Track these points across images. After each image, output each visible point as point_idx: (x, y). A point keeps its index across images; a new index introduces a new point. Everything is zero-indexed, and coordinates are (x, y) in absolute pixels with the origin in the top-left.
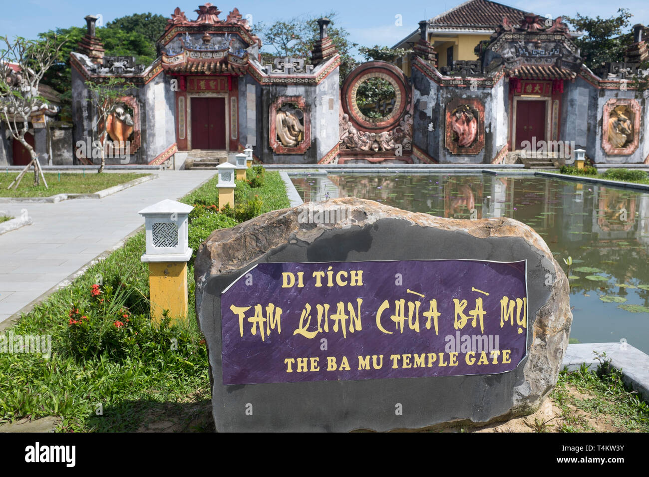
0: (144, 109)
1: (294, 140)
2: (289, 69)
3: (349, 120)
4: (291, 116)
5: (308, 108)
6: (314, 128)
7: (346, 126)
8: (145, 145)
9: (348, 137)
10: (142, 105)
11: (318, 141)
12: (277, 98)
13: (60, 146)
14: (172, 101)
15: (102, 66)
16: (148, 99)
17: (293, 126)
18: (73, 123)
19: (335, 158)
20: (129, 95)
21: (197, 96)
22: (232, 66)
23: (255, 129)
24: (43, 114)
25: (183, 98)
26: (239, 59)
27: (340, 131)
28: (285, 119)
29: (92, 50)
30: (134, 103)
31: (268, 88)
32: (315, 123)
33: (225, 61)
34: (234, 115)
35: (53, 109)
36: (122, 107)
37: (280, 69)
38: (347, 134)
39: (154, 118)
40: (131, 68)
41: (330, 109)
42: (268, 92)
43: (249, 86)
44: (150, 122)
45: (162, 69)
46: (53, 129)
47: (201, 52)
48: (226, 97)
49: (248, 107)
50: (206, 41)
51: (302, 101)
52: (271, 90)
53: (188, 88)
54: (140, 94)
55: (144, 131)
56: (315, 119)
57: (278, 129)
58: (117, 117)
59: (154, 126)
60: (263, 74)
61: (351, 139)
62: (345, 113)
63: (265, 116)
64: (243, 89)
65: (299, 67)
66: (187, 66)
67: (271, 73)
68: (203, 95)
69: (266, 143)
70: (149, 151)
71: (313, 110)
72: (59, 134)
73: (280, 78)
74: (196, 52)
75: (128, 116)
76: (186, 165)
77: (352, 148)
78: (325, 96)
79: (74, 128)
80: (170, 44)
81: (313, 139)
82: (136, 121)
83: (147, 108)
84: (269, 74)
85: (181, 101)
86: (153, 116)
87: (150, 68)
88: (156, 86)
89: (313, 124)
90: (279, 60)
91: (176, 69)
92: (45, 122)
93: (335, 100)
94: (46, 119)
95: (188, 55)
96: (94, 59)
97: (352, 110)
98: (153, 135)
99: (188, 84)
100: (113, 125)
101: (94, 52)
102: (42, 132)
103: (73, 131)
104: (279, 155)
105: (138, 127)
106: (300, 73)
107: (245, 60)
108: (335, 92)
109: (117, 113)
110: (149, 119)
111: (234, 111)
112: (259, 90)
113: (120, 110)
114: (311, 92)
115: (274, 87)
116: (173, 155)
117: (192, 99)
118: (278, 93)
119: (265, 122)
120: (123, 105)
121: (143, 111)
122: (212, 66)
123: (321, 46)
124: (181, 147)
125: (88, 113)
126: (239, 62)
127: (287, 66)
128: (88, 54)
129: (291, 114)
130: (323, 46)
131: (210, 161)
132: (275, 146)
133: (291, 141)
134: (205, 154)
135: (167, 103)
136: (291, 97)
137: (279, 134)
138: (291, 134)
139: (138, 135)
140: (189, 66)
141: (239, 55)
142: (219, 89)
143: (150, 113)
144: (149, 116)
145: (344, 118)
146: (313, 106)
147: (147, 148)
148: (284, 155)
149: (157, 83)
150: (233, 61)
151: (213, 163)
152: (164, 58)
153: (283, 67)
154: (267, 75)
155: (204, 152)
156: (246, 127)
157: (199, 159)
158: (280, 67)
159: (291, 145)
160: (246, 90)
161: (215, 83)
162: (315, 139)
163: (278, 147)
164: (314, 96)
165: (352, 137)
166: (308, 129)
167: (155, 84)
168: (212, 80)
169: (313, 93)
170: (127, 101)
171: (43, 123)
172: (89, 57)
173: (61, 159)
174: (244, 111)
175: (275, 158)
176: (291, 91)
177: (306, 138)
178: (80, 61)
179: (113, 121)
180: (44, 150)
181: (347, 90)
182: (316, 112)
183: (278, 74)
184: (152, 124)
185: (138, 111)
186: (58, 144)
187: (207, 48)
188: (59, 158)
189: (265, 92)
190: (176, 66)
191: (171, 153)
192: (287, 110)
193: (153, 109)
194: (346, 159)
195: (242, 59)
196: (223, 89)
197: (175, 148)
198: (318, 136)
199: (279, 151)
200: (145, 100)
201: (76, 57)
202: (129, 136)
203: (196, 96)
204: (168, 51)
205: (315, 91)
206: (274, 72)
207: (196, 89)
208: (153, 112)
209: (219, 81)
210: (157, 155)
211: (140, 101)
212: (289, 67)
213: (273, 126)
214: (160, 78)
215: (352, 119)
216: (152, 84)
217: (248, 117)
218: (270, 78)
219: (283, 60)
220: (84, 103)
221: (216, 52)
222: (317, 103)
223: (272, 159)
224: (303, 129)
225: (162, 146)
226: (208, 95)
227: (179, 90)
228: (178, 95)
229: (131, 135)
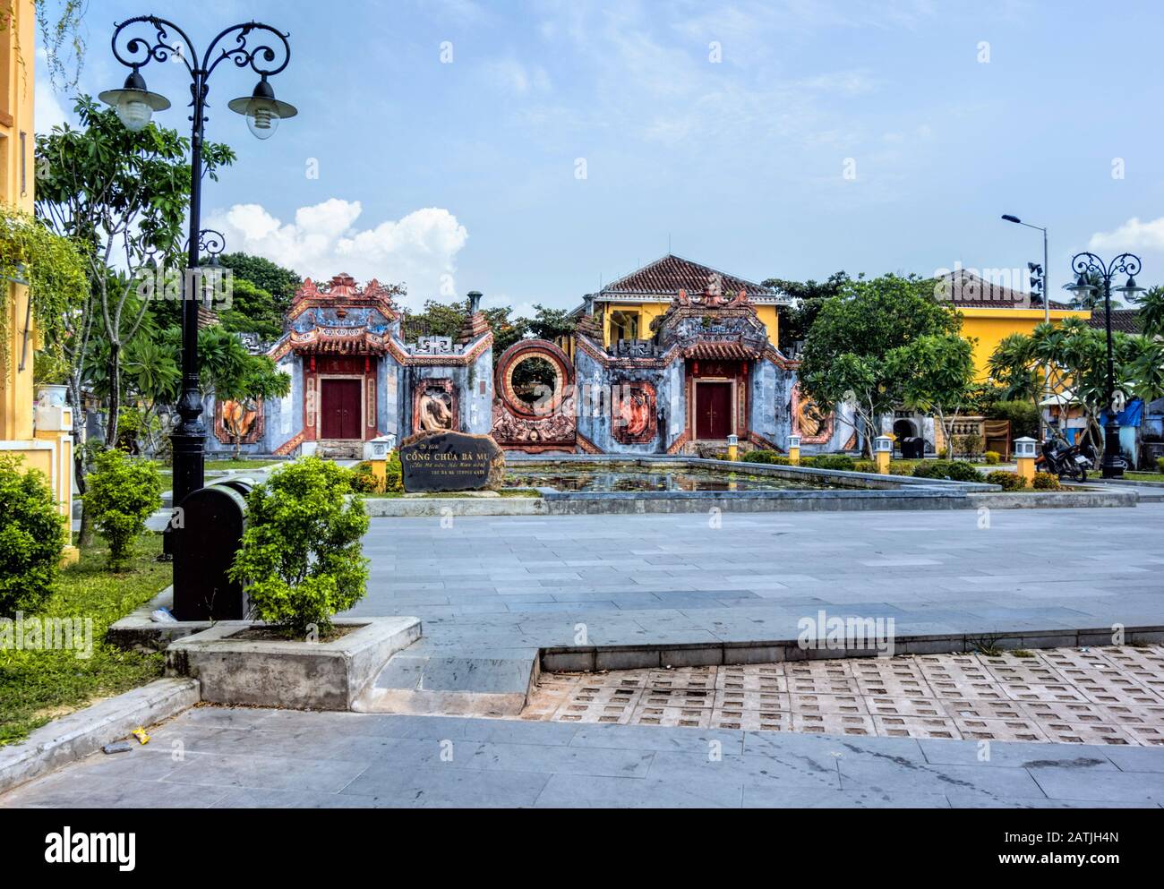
2: (435, 349)
3: (503, 406)
4: (437, 400)
5: (456, 392)
6: (464, 414)
7: (500, 413)
8: (268, 433)
9: (503, 424)
11: (467, 428)
12: (422, 381)
17: (439, 411)
21: (329, 378)
22: (370, 345)
23: (396, 416)
25: (313, 380)
26: (378, 337)
27: (493, 418)
28: (431, 402)
31: (411, 369)
32: (465, 408)
33: (362, 339)
34: (371, 400)
37: (424, 349)
38: (501, 422)
39: (280, 403)
40: (256, 346)
41: (482, 393)
42: (412, 374)
43: (390, 367)
44: (275, 407)
45: (291, 348)
47: (334, 329)
48: (363, 378)
49: (388, 391)
50: (341, 316)
51: (450, 384)
52: (415, 371)
53: (319, 369)
55: (267, 417)
56: (464, 404)
57: (423, 415)
59: (279, 411)
60: (406, 354)
61: (506, 427)
62: (498, 397)
63: (407, 401)
64: (383, 370)
65: (446, 347)
66: (319, 344)
67: (415, 353)
68: (336, 377)
69: (408, 428)
70: (273, 440)
71: (462, 396)
73: (425, 359)
74: (329, 328)
75: (251, 399)
77: (508, 436)
78: (475, 379)
81: (462, 425)
82: (260, 406)
84: (412, 354)
85: (311, 383)
86: (279, 400)
87: (276, 346)
88: (284, 365)
89: (462, 411)
90: (424, 339)
91: (307, 347)
93: (488, 383)
95: (320, 332)
97: (506, 394)
98: (278, 422)
99: (319, 365)
105: (262, 413)
106: (447, 353)
107: (386, 338)
108: (487, 374)
110: (275, 403)
111: (371, 395)
112: (401, 371)
114: (459, 374)
115: (418, 368)
116: (301, 444)
117: (323, 380)
118: (421, 375)
119: (407, 407)
122: (347, 345)
123: (471, 323)
124: (308, 434)
126: (378, 340)
127: (433, 345)
129: (437, 397)
130: (474, 323)
131: (343, 451)
134: (338, 443)
135: (295, 385)
136: (438, 379)
137: (424, 421)
138: (438, 421)
139: (261, 422)
140: (321, 345)
141: (378, 333)
142: (354, 371)
144: (274, 400)
145: (497, 403)
146: (462, 390)
147: (271, 436)
149: (285, 362)
150: (371, 339)
151: (347, 454)
152: (293, 336)
153: (428, 346)
154: (410, 355)
155: (336, 442)
156: (386, 413)
157: (331, 449)
158: (424, 346)
160: (386, 372)
161: (350, 364)
162: (465, 426)
165: (508, 425)
168: (347, 360)
169: (462, 376)
174: (384, 395)
176: (437, 373)
179: (232, 405)
181: (501, 372)
182: (465, 397)
183: (422, 354)
187: (342, 324)
189: (407, 374)
190: (306, 344)
191: (298, 442)
192: (432, 394)
195: (382, 337)
196: (359, 370)
197: (302, 437)
198: (468, 423)
202: (250, 422)
204: (296, 327)
205: (464, 373)
206: (418, 351)
207: (328, 369)
210: (282, 444)
212: (436, 346)
213: (417, 413)
214: (288, 357)
215: (506, 403)
216: (280, 363)
217: (388, 402)
218: (413, 358)
219: (429, 339)
221: (352, 328)
222: (467, 387)
224: (453, 415)
225: (288, 434)
226: (342, 377)
227: (308, 371)
228: (306, 376)
229: (253, 421)
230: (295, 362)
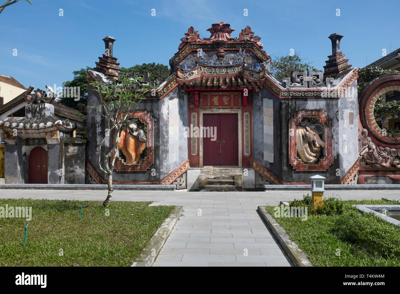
0: (158, 125)
1: (314, 157)
2: (308, 82)
3: (368, 136)
4: (311, 131)
5: (330, 122)
6: (337, 143)
7: (366, 142)
8: (158, 162)
9: (368, 153)
10: (156, 120)
11: (340, 157)
12: (297, 112)
13: (73, 162)
14: (186, 116)
15: (117, 81)
16: (163, 114)
17: (314, 142)
18: (86, 139)
19: (355, 176)
20: (143, 110)
21: (210, 112)
22: (247, 81)
23: (273, 145)
24: (57, 130)
25: (196, 114)
26: (255, 74)
27: (360, 147)
28: (306, 134)
29: (109, 68)
30: (148, 118)
31: (287, 102)
32: (338, 138)
33: (240, 76)
34: (247, 131)
35: (68, 125)
36: (136, 122)
37: (298, 83)
38: (367, 150)
39: (168, 135)
40: (146, 83)
41: (350, 124)
42: (288, 106)
43: (265, 100)
44: (164, 138)
45: (177, 84)
46: (66, 145)
47: (215, 67)
48: (239, 112)
49: (264, 122)
50: (220, 57)
51: (324, 116)
52: (290, 104)
53: (201, 104)
54: (154, 110)
55: (157, 148)
56: (337, 134)
57: (298, 145)
58: (130, 133)
59: (167, 142)
60: (282, 88)
61: (370, 155)
62: (364, 127)
63: (284, 131)
64: (259, 103)
65: (319, 80)
66: (202, 81)
67: (289, 87)
68: (216, 111)
69: (285, 160)
70: (162, 168)
71: (335, 125)
72: (72, 150)
73: (300, 92)
74: (210, 67)
75: (142, 131)
76: (200, 184)
77: (372, 164)
78: (346, 110)
79: (87, 144)
80: (184, 61)
81: (335, 155)
82: (149, 137)
83: (161, 124)
84: (287, 87)
85: (194, 117)
86: (167, 132)
87: (165, 83)
88: (170, 101)
89: (336, 140)
90: (298, 73)
91: (191, 83)
92: (59, 138)
93: (355, 114)
94: (60, 135)
95: (203, 71)
96: (110, 76)
97: (370, 124)
98: (167, 152)
99: (201, 100)
100: (126, 141)
101: (110, 70)
102: (55, 147)
103: (86, 147)
104: (299, 172)
105: (151, 144)
106: (320, 86)
107: (261, 74)
108: (354, 106)
109: (130, 128)
110: (163, 134)
111: (247, 127)
112: (277, 104)
113: (133, 126)
114: (333, 106)
115: (294, 101)
116: (186, 172)
117: (204, 114)
118: (297, 107)
119: (284, 137)
120: (136, 120)
121: (156, 126)
122: (228, 81)
123: (335, 60)
124: (194, 164)
125: (102, 129)
126: (255, 76)
127: (306, 78)
128: (104, 72)
129: (311, 129)
130: (338, 61)
131: (224, 178)
132: (295, 163)
133: (311, 158)
134: (218, 170)
135: (181, 118)
136: (312, 111)
137: (299, 151)
138: (312, 151)
139: (151, 152)
140: (204, 81)
141: (255, 69)
142: (232, 105)
143: (164, 129)
144: (163, 132)
145: (363, 133)
146: (335, 120)
147: (160, 165)
148: (304, 172)
149: (172, 98)
150: (248, 75)
151: (228, 180)
152: (179, 74)
153: (302, 80)
154: (286, 89)
155: (217, 169)
156: (262, 142)
157: (213, 177)
158: (299, 80)
159: (311, 161)
160: (262, 105)
161: (228, 98)
162: (338, 156)
163: (299, 164)
164: (335, 110)
165: (372, 153)
166: (331, 145)
167: (169, 99)
168: (225, 96)
169: (335, 107)
170: (141, 116)
171: (57, 139)
172: (106, 75)
173: (74, 176)
174: (260, 126)
175: (295, 176)
176: (311, 105)
177: (329, 154)
178: (96, 77)
179: (125, 137)
180: (57, 166)
181: (365, 104)
182: (338, 126)
183: (297, 87)
184: (165, 140)
185: (152, 127)
186: (71, 161)
187: (221, 63)
188: (71, 174)
189: (284, 106)
190: (191, 81)
191: (184, 170)
192: (306, 125)
193: (167, 125)
194: (366, 176)
195: (259, 73)
196: (236, 104)
197: (188, 165)
198: (341, 153)
199: (299, 168)
200: (158, 115)
201: (93, 75)
202: (141, 152)
203: (208, 112)
204: (182, 66)
205: (337, 105)
206: (292, 85)
207: (209, 104)
208: (167, 128)
209: (232, 96)
210: (170, 172)
211: (154, 116)
212: (309, 80)
213: (293, 142)
214: (174, 93)
215: (371, 134)
216: (166, 99)
217: (265, 132)
218: (289, 91)
219: (302, 73)
220: (98, 119)
221: (231, 67)
222: (340, 117)
223: (292, 176)
224: (325, 145)
225: (175, 163)
226: (221, 111)
227: (192, 106)
228: (190, 110)
229: (144, 151)
230: (180, 97)
